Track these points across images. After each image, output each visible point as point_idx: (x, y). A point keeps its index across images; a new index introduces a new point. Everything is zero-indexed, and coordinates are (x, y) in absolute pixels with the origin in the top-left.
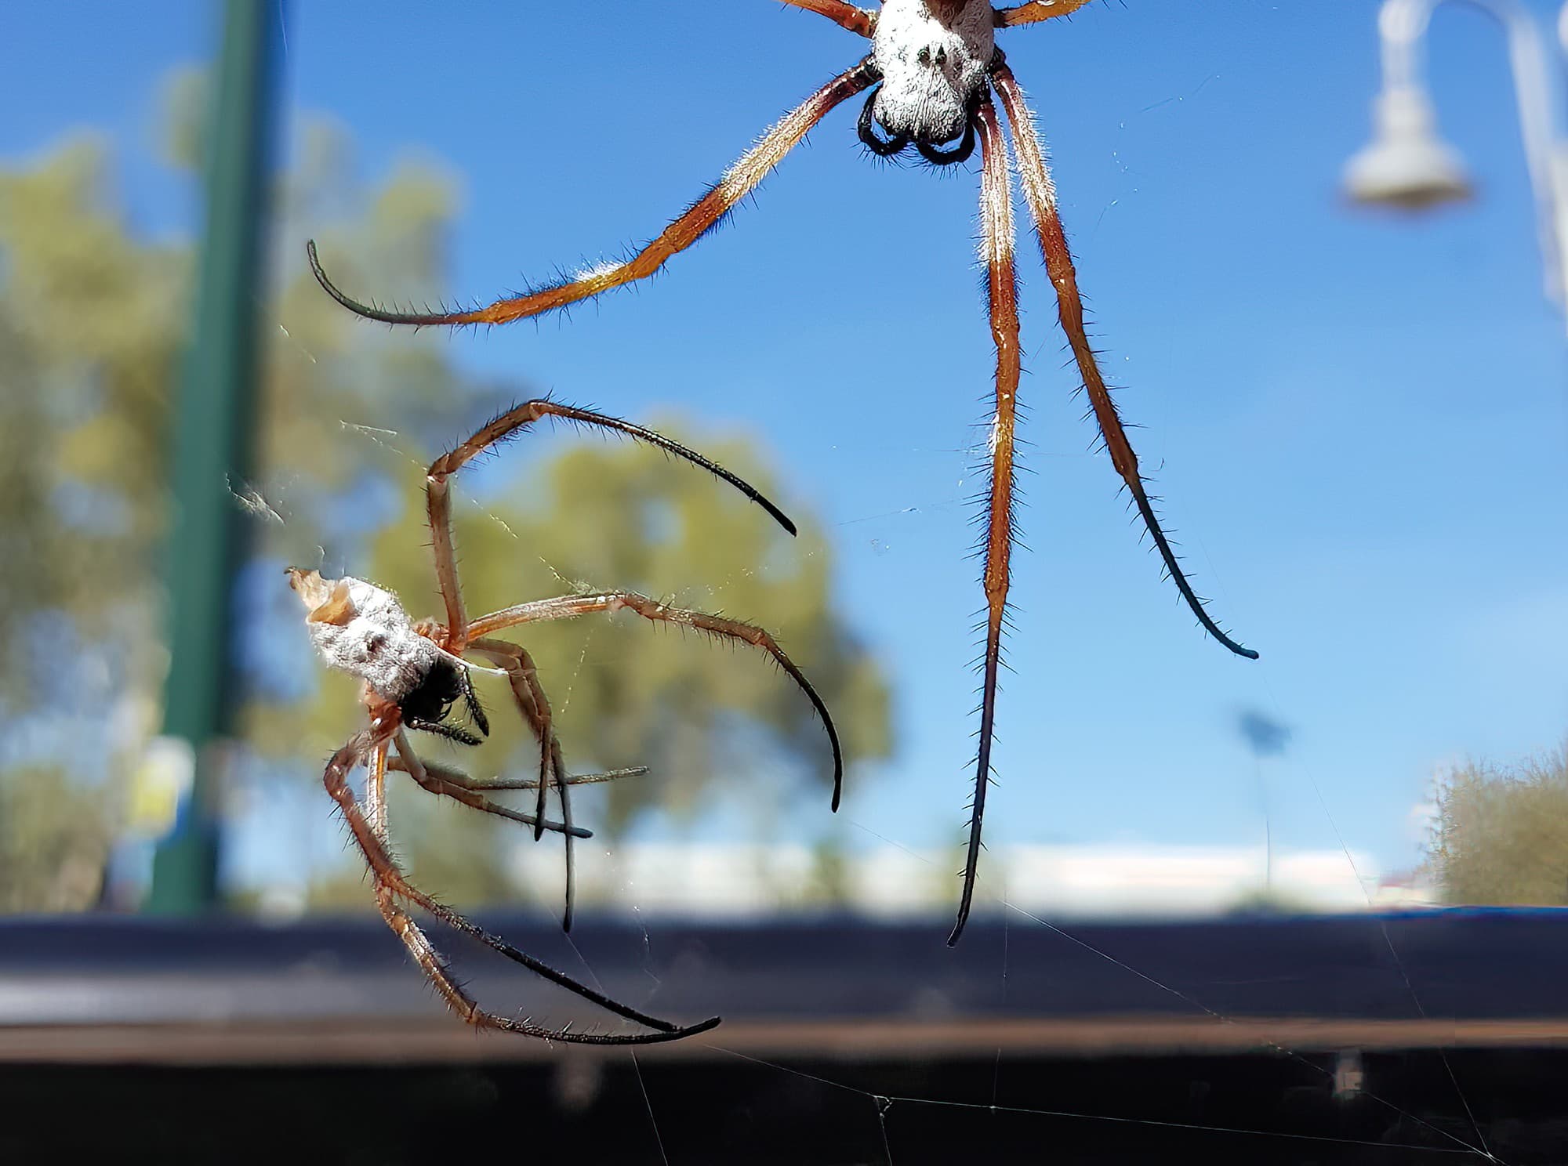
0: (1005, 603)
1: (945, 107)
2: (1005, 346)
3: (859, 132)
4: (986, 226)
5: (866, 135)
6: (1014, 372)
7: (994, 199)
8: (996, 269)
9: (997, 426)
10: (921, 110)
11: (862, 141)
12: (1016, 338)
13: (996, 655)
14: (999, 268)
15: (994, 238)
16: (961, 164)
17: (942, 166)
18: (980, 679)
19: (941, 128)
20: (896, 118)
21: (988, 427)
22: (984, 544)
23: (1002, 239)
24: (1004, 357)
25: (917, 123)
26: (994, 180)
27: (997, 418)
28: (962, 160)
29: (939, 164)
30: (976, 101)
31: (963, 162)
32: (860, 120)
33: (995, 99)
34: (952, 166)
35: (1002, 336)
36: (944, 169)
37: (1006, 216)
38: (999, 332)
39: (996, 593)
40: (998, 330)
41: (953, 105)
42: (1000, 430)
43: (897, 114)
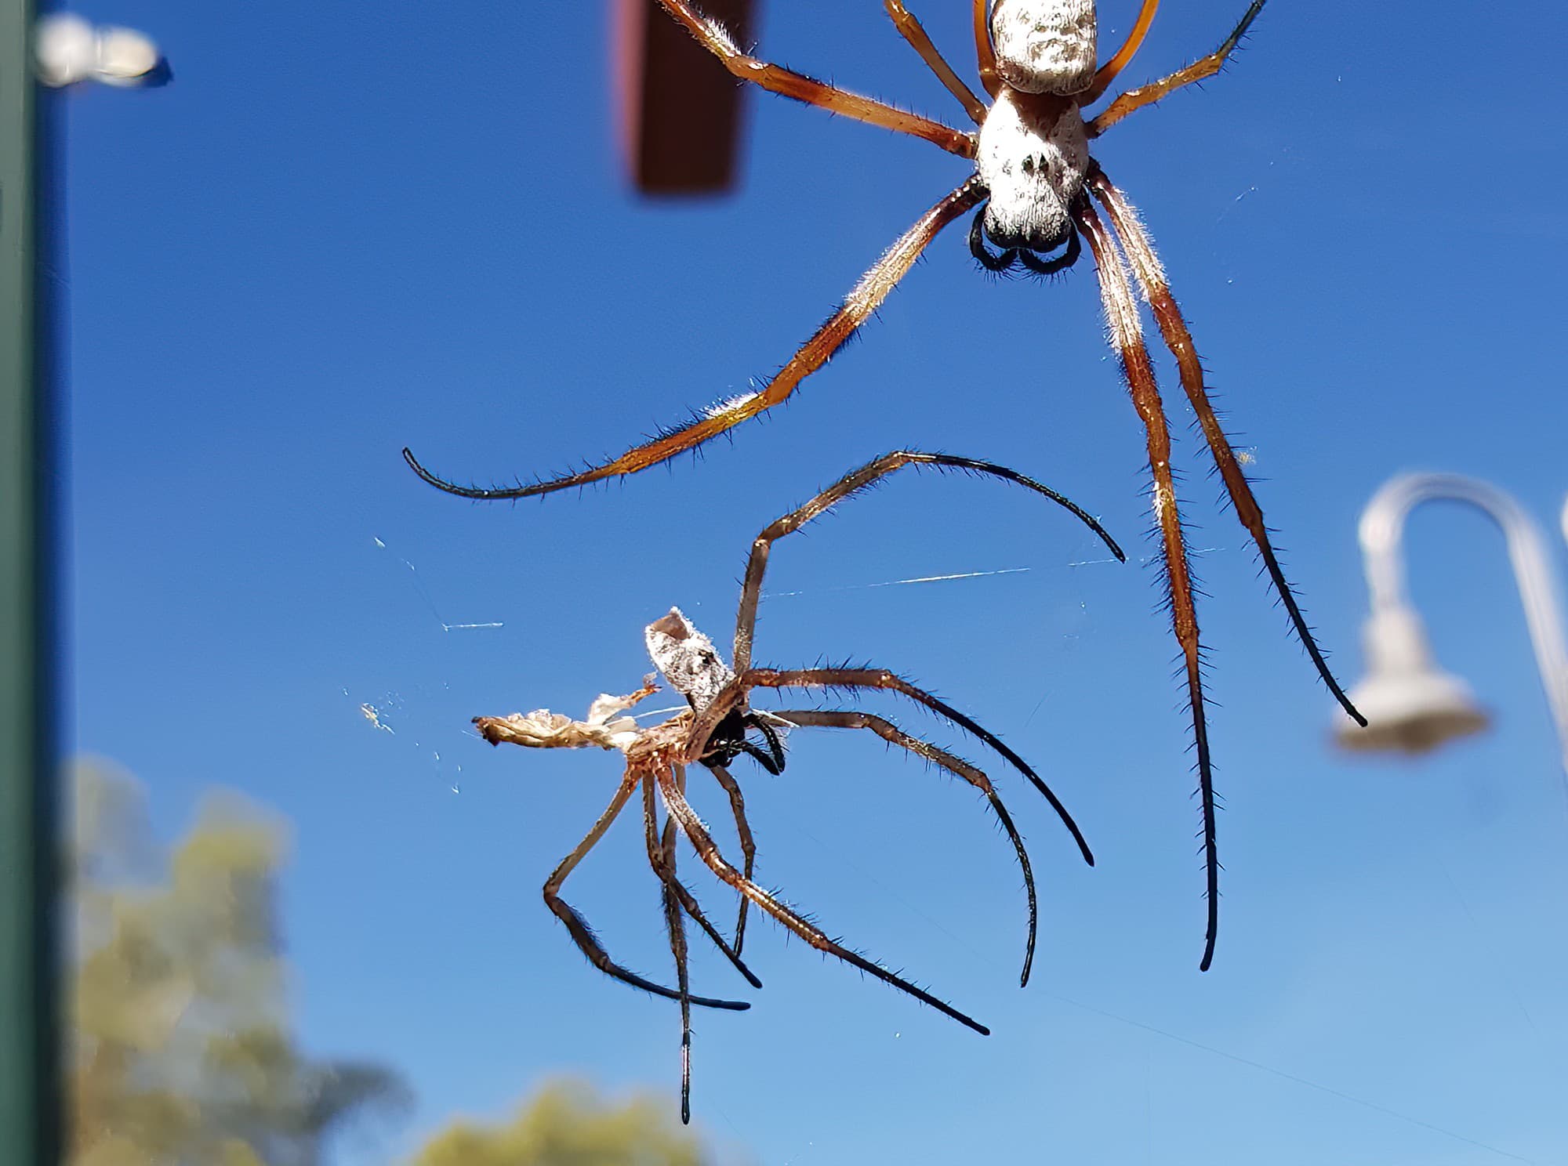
0: (1198, 646)
1: (1052, 211)
2: (1152, 419)
3: (972, 248)
4: (1112, 318)
5: (977, 249)
6: (1164, 441)
7: (1114, 291)
8: (1130, 352)
9: (1159, 493)
10: (1030, 214)
11: (974, 256)
12: (1160, 411)
13: (1200, 694)
14: (1132, 351)
15: (1123, 327)
16: (1069, 270)
17: (1050, 276)
18: (1189, 717)
19: (1050, 231)
20: (1009, 225)
21: (1150, 495)
22: (1168, 599)
23: (1130, 326)
24: (1153, 430)
25: (1028, 228)
26: (1111, 274)
27: (1157, 485)
28: (1070, 264)
29: (1048, 274)
30: (1078, 206)
31: (1070, 266)
32: (971, 235)
33: (1096, 204)
34: (1061, 272)
35: (1148, 411)
36: (1053, 277)
37: (1129, 305)
38: (1144, 408)
39: (1189, 640)
40: (1144, 405)
41: (1059, 210)
42: (1162, 494)
43: (1008, 221)
